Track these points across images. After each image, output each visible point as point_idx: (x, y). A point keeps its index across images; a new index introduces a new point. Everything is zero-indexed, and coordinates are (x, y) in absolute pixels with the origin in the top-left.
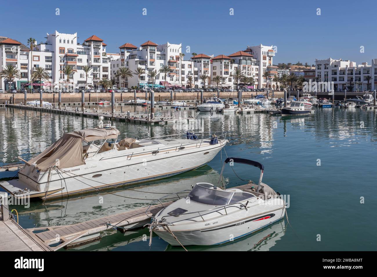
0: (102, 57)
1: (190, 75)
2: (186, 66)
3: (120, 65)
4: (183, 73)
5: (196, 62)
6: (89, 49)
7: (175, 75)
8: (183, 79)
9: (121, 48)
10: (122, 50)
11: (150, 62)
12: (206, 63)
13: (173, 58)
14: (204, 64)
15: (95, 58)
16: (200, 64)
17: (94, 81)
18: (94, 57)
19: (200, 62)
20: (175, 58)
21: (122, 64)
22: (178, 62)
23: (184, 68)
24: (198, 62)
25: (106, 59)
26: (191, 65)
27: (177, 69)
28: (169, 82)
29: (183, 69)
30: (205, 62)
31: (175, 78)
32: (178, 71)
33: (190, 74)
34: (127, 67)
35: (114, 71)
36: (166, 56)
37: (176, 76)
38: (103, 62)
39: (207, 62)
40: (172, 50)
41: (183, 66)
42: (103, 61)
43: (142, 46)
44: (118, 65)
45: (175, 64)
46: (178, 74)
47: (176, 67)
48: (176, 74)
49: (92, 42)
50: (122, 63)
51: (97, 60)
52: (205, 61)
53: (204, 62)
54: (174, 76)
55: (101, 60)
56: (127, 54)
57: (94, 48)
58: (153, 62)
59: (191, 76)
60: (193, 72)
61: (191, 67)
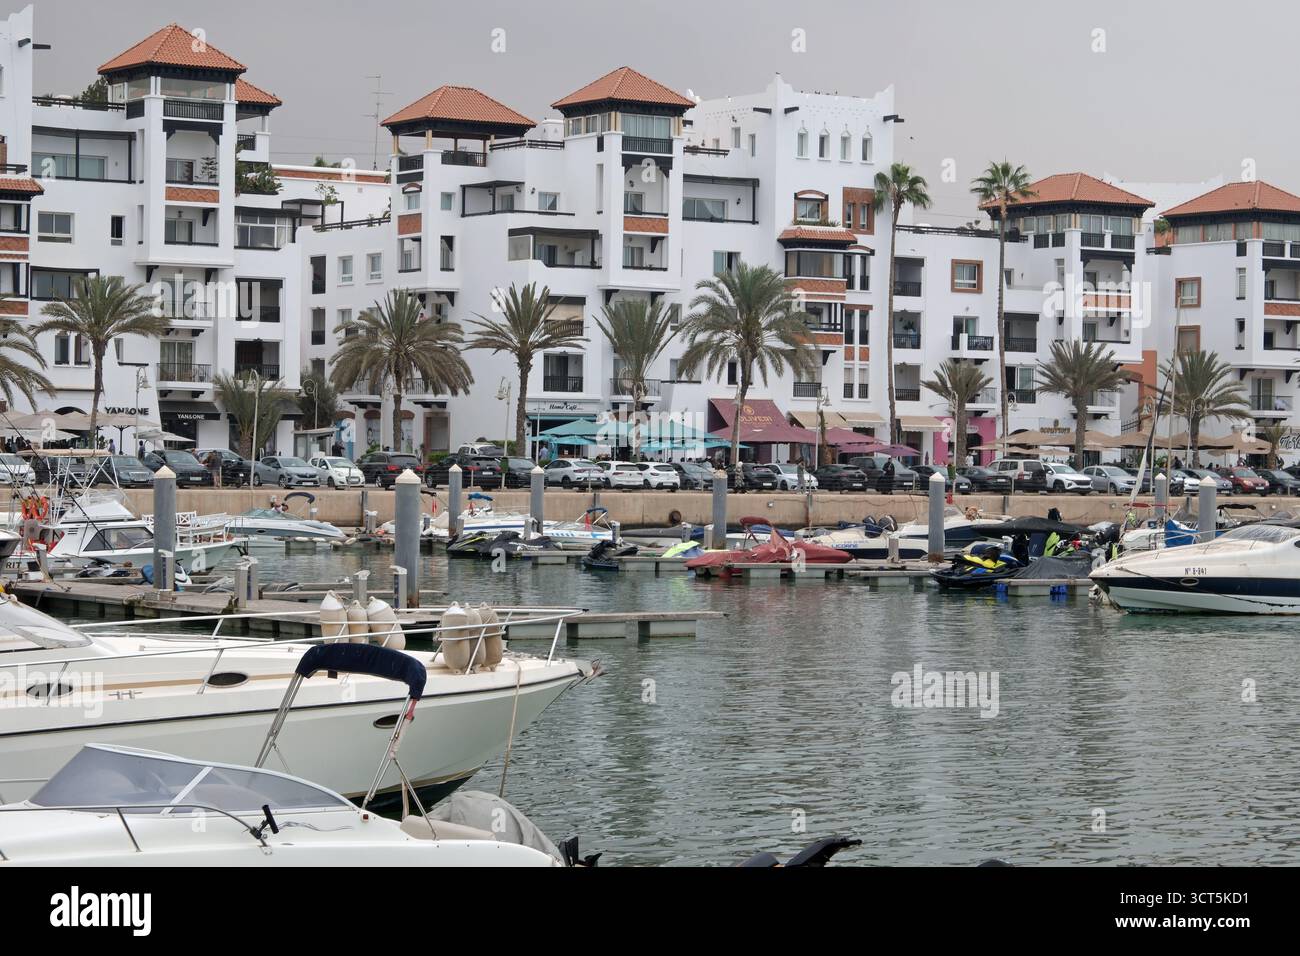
0: (228, 200)
1: (964, 352)
2: (935, 277)
3: (391, 261)
4: (906, 330)
5: (1025, 239)
6: (130, 137)
7: (841, 349)
8: (906, 385)
9: (397, 128)
10: (411, 145)
11: (628, 238)
12: (1108, 247)
13: (822, 203)
14: (1086, 257)
15: (180, 211)
16: (1060, 262)
17: (163, 393)
18: (168, 197)
19: (1059, 240)
20: (836, 211)
21: (405, 256)
22: (863, 240)
23: (918, 294)
24: (1041, 242)
25: (268, 214)
26: (976, 268)
27: (854, 297)
28: (789, 403)
29: (903, 303)
30: (1100, 240)
31: (832, 376)
32: (864, 316)
33: (964, 338)
34: (444, 281)
35: (344, 313)
36: (762, 191)
37: (849, 355)
38: (245, 242)
39: (1117, 240)
40: (813, 144)
41: (906, 275)
42: (242, 232)
43: (569, 110)
44: (374, 260)
45: (839, 261)
46: (864, 338)
47: (850, 285)
48: (849, 339)
49: (155, 82)
50: (409, 245)
51: (190, 224)
52: (1102, 237)
53: (1086, 239)
54: (826, 354)
55: (227, 225)
56: (440, 177)
57: (170, 128)
58: (655, 242)
59: (979, 362)
60: (989, 327)
61: (977, 288)
